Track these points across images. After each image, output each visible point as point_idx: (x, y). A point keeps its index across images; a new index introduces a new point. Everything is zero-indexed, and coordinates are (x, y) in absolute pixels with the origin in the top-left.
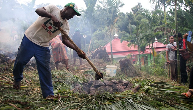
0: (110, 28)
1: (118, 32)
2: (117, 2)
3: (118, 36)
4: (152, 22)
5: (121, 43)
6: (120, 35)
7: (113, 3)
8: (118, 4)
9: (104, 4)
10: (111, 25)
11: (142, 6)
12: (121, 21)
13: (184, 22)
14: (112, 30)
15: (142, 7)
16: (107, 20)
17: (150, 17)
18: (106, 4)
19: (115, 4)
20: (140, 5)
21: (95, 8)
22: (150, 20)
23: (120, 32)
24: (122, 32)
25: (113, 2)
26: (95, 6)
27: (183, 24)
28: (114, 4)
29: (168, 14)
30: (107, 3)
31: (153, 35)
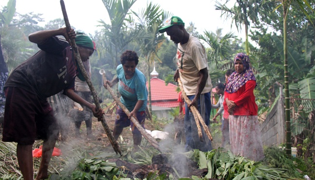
0: (149, 59)
1: (158, 67)
2: (163, 13)
3: (157, 74)
4: (219, 52)
5: (167, 85)
6: (160, 73)
7: (157, 14)
8: (165, 17)
9: (140, 16)
10: (150, 54)
11: (196, 28)
12: (163, 51)
13: (273, 54)
14: (152, 62)
15: (196, 30)
16: (145, 44)
17: (215, 45)
18: (143, 17)
19: (161, 18)
20: (193, 27)
21: (125, 21)
22: (217, 48)
23: (161, 68)
24: (163, 68)
25: (157, 12)
26: (125, 18)
27: (272, 58)
28: (158, 17)
29: (237, 43)
30: (145, 14)
31: (220, 74)
